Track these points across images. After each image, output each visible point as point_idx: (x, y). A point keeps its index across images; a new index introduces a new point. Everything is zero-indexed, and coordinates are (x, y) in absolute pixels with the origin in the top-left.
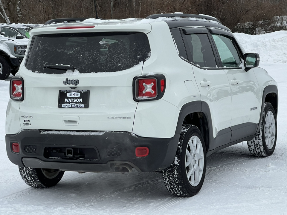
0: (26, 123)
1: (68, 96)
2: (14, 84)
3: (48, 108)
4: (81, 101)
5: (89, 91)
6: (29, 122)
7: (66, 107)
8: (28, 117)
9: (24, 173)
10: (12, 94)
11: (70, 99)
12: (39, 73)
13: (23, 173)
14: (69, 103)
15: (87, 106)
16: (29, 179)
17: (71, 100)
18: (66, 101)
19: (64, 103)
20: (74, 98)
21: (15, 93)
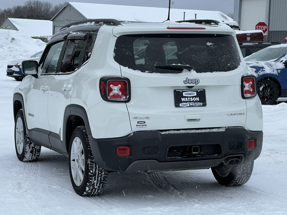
0: (140, 124)
1: (184, 95)
3: (164, 108)
4: (198, 100)
5: (204, 90)
6: (145, 123)
7: (185, 106)
8: (144, 118)
9: (94, 181)
10: (108, 96)
11: (186, 98)
14: (186, 102)
15: (205, 105)
16: (97, 186)
17: (188, 99)
18: (183, 101)
19: (182, 102)
20: (190, 97)
21: (111, 94)
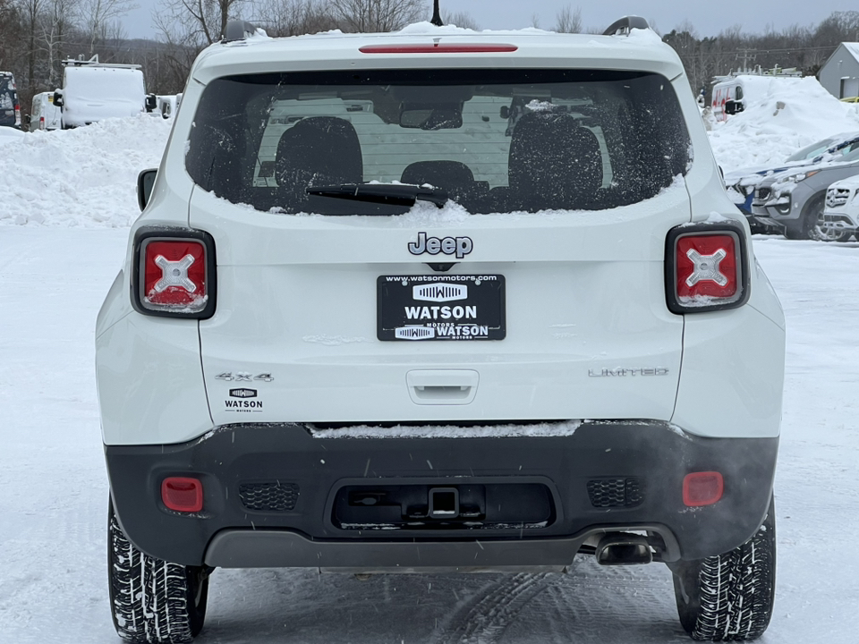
0: (238, 399)
1: (417, 296)
2: (154, 256)
3: (332, 343)
4: (474, 316)
5: (501, 280)
6: (255, 395)
7: (415, 337)
8: (251, 378)
9: (135, 593)
10: (146, 295)
11: (425, 309)
12: (289, 213)
13: (132, 591)
14: (424, 322)
15: (498, 334)
16: (149, 611)
17: (431, 312)
18: (409, 317)
19: (405, 321)
20: (441, 305)
21: (159, 288)
